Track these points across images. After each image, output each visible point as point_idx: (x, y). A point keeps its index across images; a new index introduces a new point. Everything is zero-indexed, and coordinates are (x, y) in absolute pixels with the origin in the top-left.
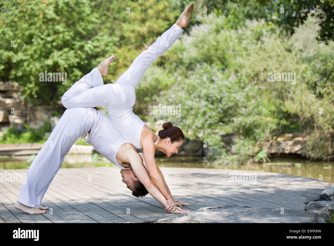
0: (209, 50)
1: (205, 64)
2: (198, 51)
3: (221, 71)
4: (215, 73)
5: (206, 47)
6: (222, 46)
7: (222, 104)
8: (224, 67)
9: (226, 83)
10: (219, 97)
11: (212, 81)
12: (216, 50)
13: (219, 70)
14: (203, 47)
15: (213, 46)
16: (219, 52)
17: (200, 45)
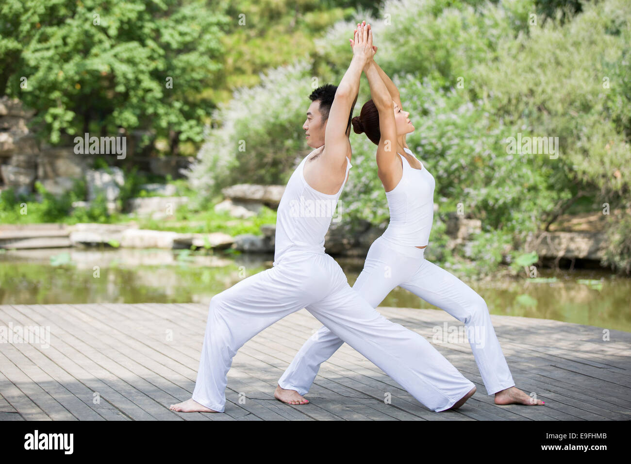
0: (417, 48)
1: (410, 77)
2: (396, 49)
3: (441, 92)
4: (429, 95)
5: (413, 42)
6: (446, 41)
7: (446, 160)
8: (448, 84)
9: (454, 117)
10: (439, 146)
11: (425, 113)
12: (434, 49)
13: (437, 90)
14: (407, 43)
15: (427, 40)
16: (440, 54)
17: (402, 40)
